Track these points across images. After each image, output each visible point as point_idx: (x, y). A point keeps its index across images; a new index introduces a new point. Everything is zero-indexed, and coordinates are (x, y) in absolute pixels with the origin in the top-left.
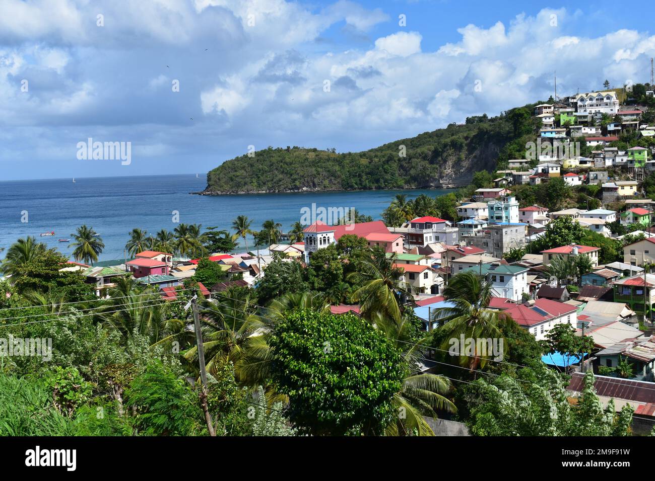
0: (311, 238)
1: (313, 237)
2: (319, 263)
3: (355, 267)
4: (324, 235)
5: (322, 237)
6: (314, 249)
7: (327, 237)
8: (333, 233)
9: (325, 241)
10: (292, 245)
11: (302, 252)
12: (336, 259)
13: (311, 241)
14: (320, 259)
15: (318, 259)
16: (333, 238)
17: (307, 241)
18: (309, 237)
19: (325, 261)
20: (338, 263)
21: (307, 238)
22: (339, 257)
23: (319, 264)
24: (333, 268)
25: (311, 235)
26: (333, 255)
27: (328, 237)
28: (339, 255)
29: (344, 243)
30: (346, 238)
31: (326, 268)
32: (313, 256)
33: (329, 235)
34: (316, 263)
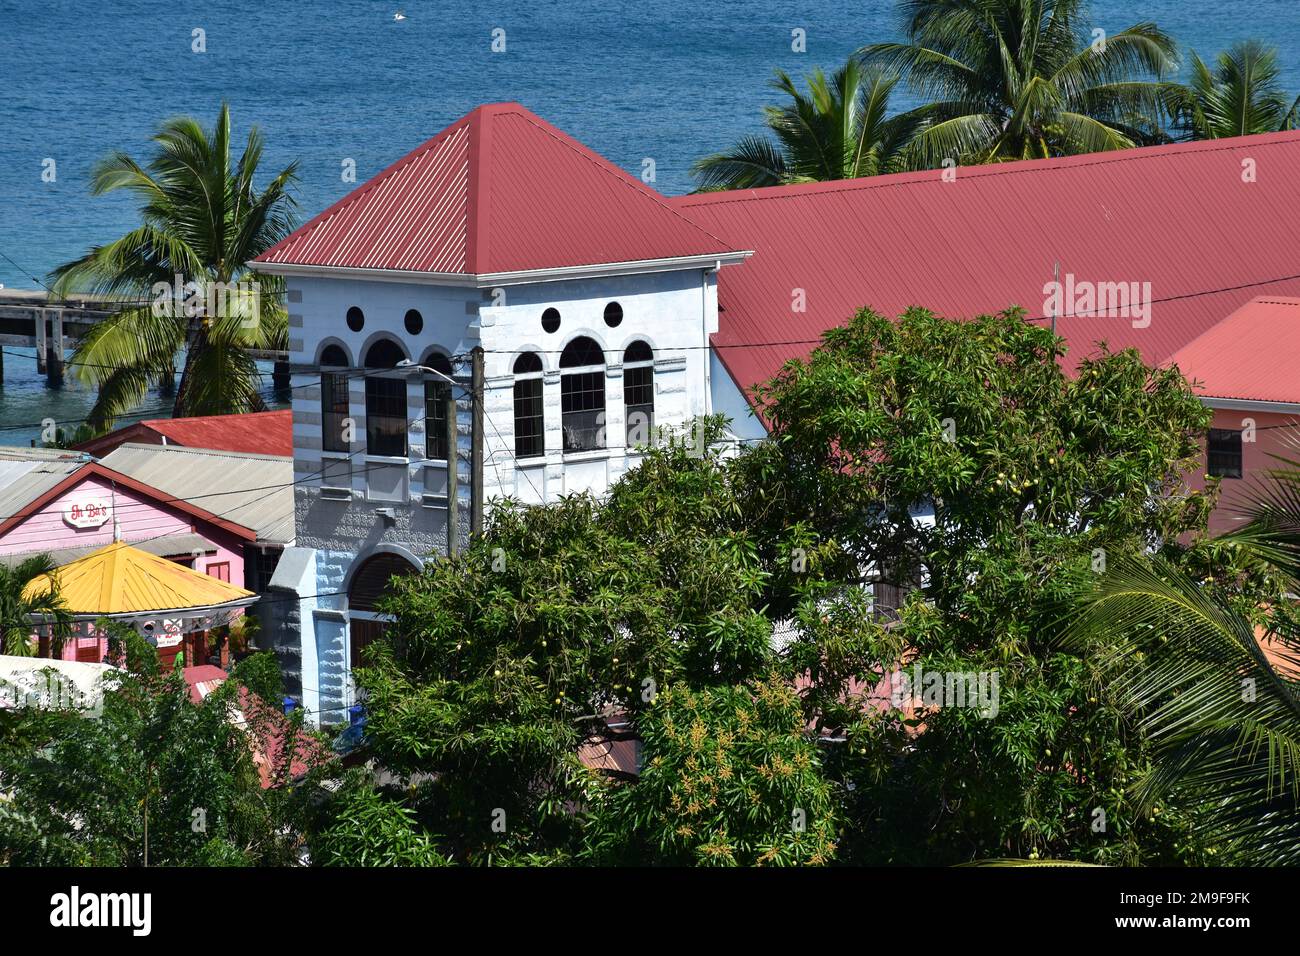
0: (384, 351)
1: (416, 346)
2: (491, 713)
3: (1011, 780)
4: (582, 317)
5: (549, 348)
6: (434, 514)
7: (614, 342)
8: (707, 297)
9: (583, 398)
10: (118, 460)
11: (260, 560)
12: (746, 663)
13: (386, 401)
14: (509, 669)
15: (481, 655)
16: (699, 363)
17: (334, 405)
18: (356, 345)
19: (578, 690)
20: (770, 718)
21: (333, 353)
22: (783, 636)
23: (500, 735)
24: (690, 793)
25: (384, 319)
26: (695, 608)
27: (639, 350)
28: (779, 601)
29: (856, 441)
30: (887, 361)
31: (594, 790)
32: (409, 622)
33: (647, 316)
34: (447, 715)
